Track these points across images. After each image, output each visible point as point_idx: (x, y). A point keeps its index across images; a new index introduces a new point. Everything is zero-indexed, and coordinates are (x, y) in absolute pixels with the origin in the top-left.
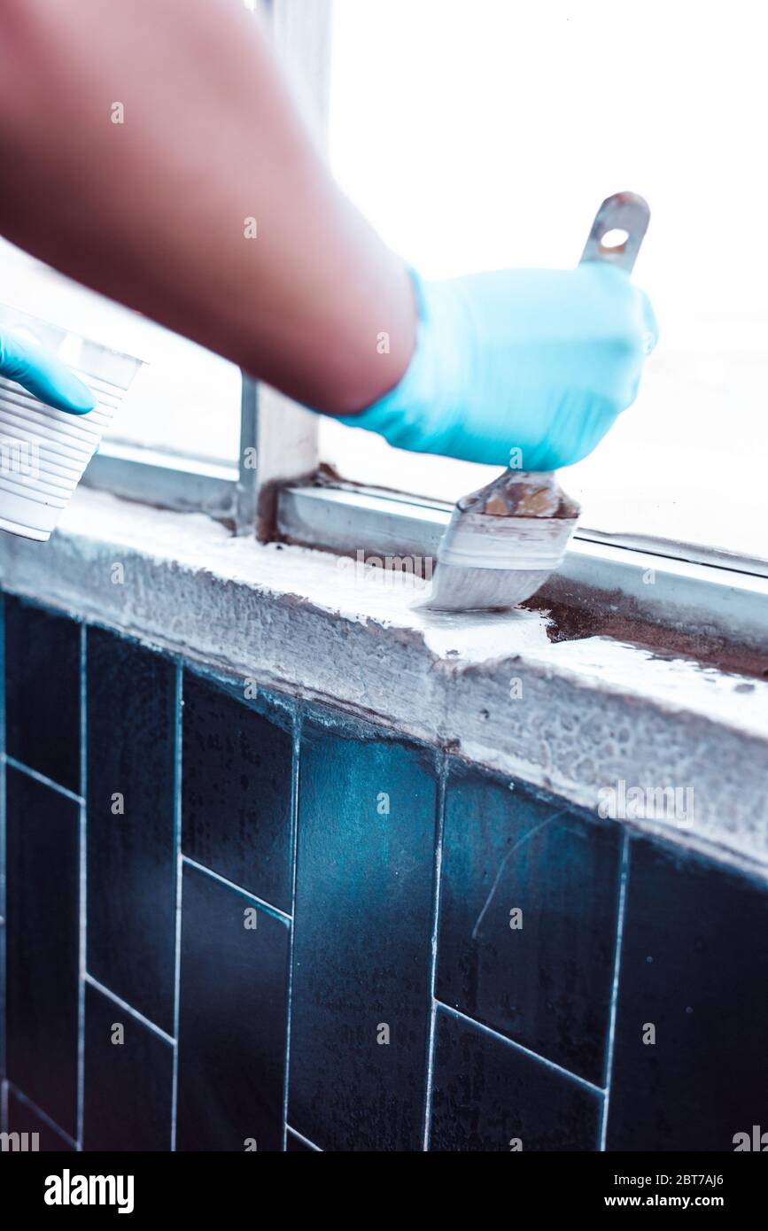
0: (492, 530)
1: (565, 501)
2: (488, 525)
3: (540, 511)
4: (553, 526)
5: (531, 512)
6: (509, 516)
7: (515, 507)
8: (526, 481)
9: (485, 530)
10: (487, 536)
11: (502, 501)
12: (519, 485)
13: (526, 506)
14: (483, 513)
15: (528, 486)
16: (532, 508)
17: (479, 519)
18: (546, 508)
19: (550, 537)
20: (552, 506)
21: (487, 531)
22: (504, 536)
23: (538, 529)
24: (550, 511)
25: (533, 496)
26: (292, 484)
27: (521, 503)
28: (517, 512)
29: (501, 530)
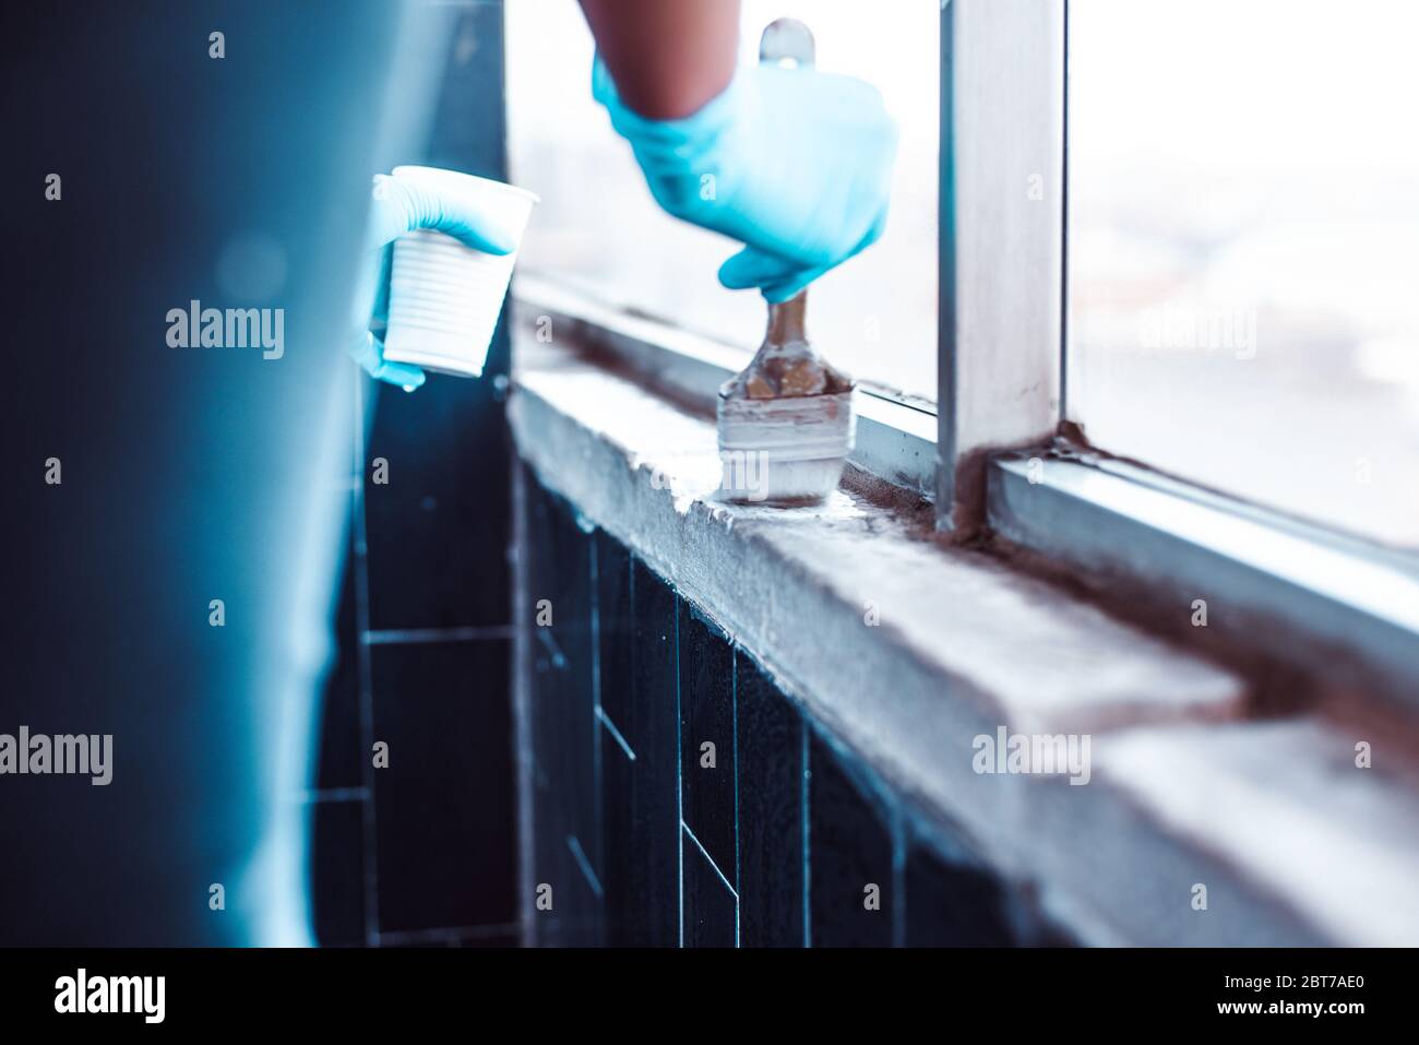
0: (763, 417)
1: (832, 373)
2: (756, 410)
3: (809, 388)
4: (826, 404)
5: (799, 390)
6: (776, 398)
7: (780, 387)
8: (783, 354)
9: (755, 417)
10: (760, 424)
11: (763, 381)
12: (775, 360)
13: (790, 384)
14: (748, 398)
15: (785, 360)
16: (798, 386)
17: (744, 405)
18: (812, 385)
19: (826, 418)
20: (819, 380)
21: (759, 419)
22: (778, 422)
23: (812, 410)
24: (819, 387)
25: (794, 370)
26: (1012, 454)
27: (785, 381)
28: (784, 392)
29: (772, 415)
